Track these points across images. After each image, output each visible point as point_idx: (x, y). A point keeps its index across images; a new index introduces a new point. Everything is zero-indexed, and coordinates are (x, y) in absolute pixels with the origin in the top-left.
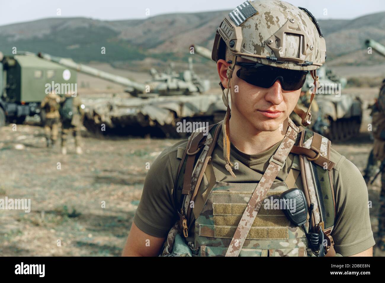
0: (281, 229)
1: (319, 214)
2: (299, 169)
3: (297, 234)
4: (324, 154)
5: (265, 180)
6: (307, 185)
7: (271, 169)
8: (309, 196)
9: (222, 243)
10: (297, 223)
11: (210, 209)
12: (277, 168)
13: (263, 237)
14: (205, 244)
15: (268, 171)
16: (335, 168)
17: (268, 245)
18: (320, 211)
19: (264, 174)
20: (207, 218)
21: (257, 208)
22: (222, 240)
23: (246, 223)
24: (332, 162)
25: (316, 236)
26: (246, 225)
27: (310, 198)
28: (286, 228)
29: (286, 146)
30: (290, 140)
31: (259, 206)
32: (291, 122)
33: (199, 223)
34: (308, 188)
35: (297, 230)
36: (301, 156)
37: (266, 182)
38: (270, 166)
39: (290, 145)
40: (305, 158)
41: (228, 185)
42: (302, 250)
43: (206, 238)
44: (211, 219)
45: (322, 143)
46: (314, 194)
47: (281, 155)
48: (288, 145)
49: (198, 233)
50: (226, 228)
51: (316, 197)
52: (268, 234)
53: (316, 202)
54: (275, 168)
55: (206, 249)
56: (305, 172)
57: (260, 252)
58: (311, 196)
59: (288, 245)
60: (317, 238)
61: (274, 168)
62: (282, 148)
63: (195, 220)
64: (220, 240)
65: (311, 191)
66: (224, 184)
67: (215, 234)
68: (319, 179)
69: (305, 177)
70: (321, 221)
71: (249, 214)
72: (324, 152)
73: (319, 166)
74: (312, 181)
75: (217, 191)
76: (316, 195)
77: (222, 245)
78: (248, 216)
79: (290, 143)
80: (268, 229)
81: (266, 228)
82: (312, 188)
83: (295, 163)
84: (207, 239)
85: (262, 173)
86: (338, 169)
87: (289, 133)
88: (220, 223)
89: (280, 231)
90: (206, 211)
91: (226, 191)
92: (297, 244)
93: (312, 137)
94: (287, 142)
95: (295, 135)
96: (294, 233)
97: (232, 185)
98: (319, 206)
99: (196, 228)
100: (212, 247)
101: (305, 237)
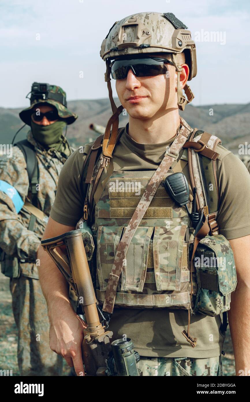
0: (166, 209)
1: (203, 199)
2: (187, 160)
3: (180, 214)
4: (210, 147)
5: (160, 169)
6: (193, 173)
7: (166, 160)
8: (194, 183)
9: (116, 222)
10: (180, 203)
11: (107, 194)
12: (171, 160)
13: (151, 215)
14: (102, 224)
15: (163, 163)
16: (219, 159)
17: (154, 223)
18: (204, 196)
19: (160, 165)
20: (105, 202)
21: (153, 193)
22: (116, 220)
23: (143, 206)
24: (216, 153)
25: (197, 215)
26: (143, 208)
27: (195, 184)
28: (170, 209)
29: (179, 142)
30: (183, 137)
31: (155, 191)
32: (184, 122)
33: (99, 206)
34: (193, 176)
35: (180, 210)
36: (189, 149)
37: (161, 171)
38: (165, 158)
39: (183, 141)
40: (193, 151)
41: (123, 173)
42: (184, 227)
43: (103, 219)
44: (108, 202)
45: (210, 139)
46: (199, 181)
47: (175, 149)
48: (181, 141)
49: (97, 216)
50: (120, 210)
51: (200, 183)
52: (154, 213)
53: (201, 187)
54: (170, 160)
55: (103, 228)
56: (192, 162)
57: (147, 229)
58: (196, 182)
59: (172, 223)
60: (197, 216)
61: (168, 159)
62: (175, 144)
63: (95, 205)
64: (114, 220)
65: (196, 178)
66: (120, 172)
67: (110, 216)
68: (204, 168)
69: (191, 166)
70: (205, 205)
71: (146, 199)
72: (211, 146)
73: (205, 156)
74: (197, 170)
75: (114, 179)
76: (201, 182)
77: (116, 225)
78: (145, 200)
79: (183, 139)
80: (155, 209)
81: (153, 208)
82: (197, 176)
83: (184, 155)
84: (105, 220)
85: (158, 164)
86: (221, 159)
87: (183, 131)
88: (115, 205)
89: (164, 211)
90: (104, 197)
91: (121, 178)
92: (180, 223)
93: (202, 134)
94: (180, 138)
95: (188, 132)
96: (178, 213)
97: (126, 173)
98: (203, 192)
99: (96, 212)
100: (108, 227)
101: (188, 217)
